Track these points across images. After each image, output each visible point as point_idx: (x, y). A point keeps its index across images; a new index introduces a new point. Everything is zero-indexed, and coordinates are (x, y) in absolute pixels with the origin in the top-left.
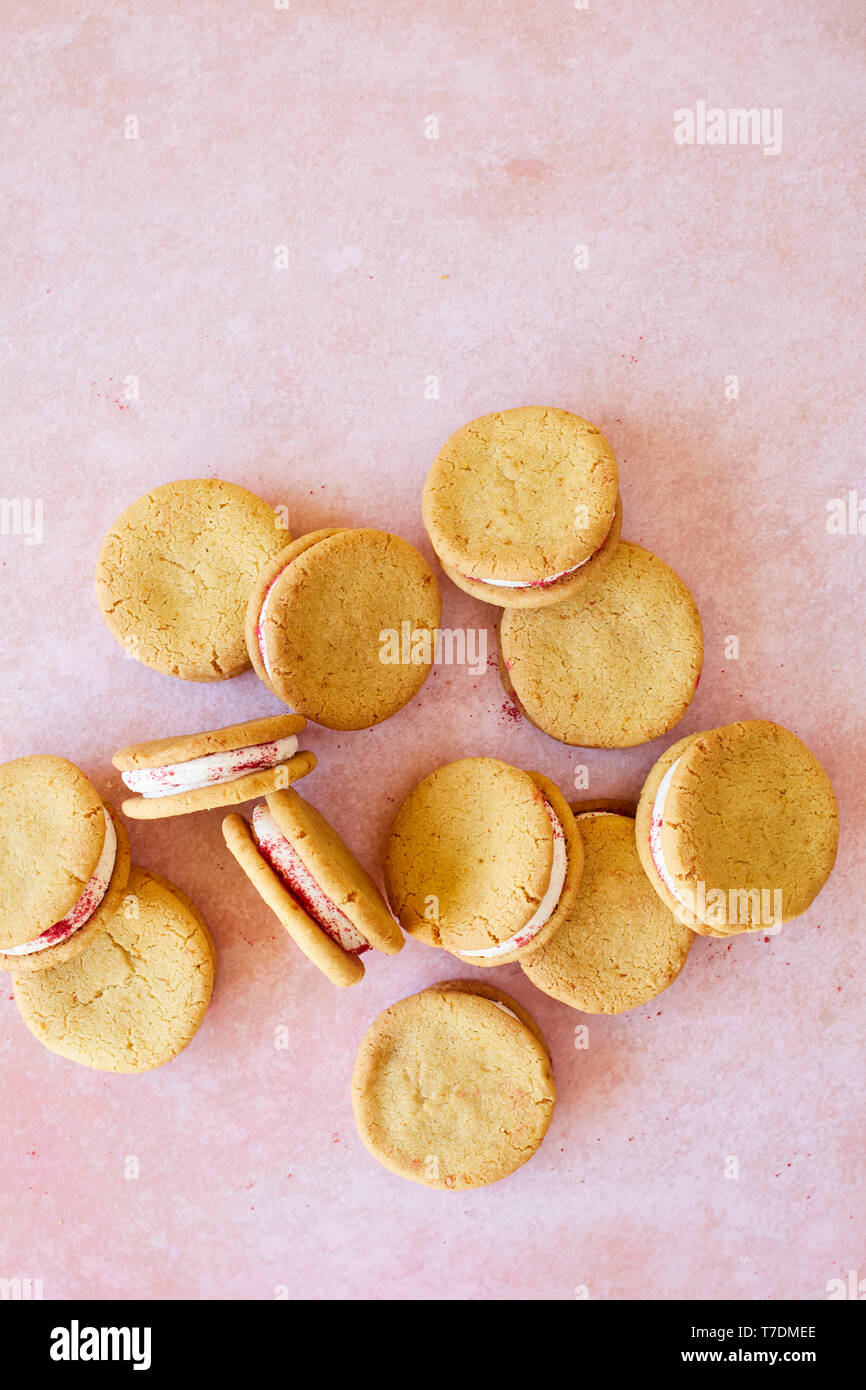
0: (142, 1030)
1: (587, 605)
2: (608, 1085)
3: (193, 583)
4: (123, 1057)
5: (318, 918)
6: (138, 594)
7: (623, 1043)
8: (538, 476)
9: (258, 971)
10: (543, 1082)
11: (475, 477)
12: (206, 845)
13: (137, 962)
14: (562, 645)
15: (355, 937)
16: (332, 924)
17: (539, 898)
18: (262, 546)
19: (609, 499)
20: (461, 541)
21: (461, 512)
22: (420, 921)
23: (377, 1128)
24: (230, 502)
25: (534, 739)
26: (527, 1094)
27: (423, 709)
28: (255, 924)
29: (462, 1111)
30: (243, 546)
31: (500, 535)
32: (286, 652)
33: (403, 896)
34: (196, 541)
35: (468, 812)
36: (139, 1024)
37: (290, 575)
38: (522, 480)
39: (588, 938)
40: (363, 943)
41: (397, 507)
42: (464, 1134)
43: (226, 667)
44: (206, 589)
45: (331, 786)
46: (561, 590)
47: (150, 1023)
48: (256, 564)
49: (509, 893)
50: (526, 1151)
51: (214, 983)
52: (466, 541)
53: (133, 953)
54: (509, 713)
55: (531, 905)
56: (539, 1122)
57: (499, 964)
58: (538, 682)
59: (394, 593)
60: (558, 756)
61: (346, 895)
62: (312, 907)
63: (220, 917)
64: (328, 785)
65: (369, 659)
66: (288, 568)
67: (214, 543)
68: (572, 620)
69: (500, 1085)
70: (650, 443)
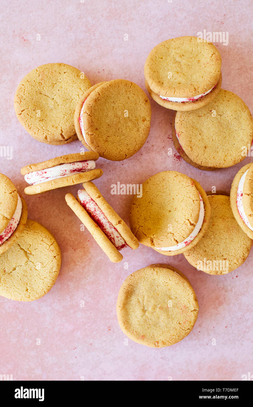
0: (32, 284)
1: (209, 112)
2: (217, 305)
3: (53, 103)
4: (24, 295)
5: (106, 231)
6: (31, 107)
7: (223, 288)
8: (189, 60)
9: (78, 261)
10: (194, 302)
11: (165, 61)
12: (57, 211)
13: (30, 256)
14: (199, 127)
15: (121, 240)
16: (111, 234)
17: (195, 224)
18: (80, 88)
19: (219, 67)
20: (160, 83)
21: (160, 73)
22: (145, 236)
23: (127, 323)
24: (68, 71)
25: (187, 168)
26: (188, 307)
27: (143, 156)
28: (76, 243)
29: (162, 315)
30: (73, 88)
31: (176, 81)
32: (91, 126)
33: (138, 227)
34: (54, 87)
35: (164, 192)
36: (31, 281)
37: (93, 95)
38: (183, 61)
39: (211, 244)
40: (124, 243)
41: (132, 77)
42: (162, 324)
43: (66, 136)
44: (58, 105)
45: (107, 187)
46: (200, 103)
47: (35, 281)
48: (78, 95)
49: (183, 222)
50: (187, 331)
51: (61, 264)
52: (163, 83)
53: (28, 252)
54: (177, 158)
55: (192, 227)
56: (193, 319)
57: (177, 254)
58: (191, 141)
59: (134, 105)
60: (196, 175)
61: (118, 221)
62: (103, 227)
63: (63, 240)
64: (106, 186)
65: (124, 131)
66: (92, 92)
67: (61, 87)
68: (203, 118)
69: (176, 304)
70: (229, 54)
